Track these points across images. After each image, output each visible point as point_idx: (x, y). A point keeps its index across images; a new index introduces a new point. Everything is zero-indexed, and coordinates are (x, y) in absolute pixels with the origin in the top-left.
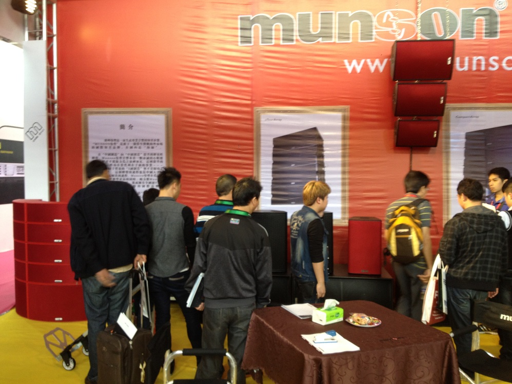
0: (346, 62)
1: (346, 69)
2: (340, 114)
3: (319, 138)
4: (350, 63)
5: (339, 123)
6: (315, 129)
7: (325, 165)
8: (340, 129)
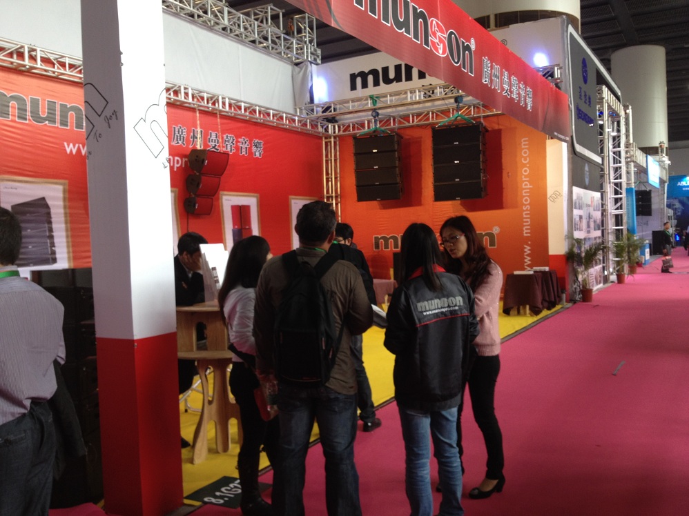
0: (66, 144)
1: (65, 150)
2: (61, 187)
3: (47, 206)
4: (68, 145)
5: (61, 195)
6: (43, 199)
7: (54, 230)
8: (62, 200)
